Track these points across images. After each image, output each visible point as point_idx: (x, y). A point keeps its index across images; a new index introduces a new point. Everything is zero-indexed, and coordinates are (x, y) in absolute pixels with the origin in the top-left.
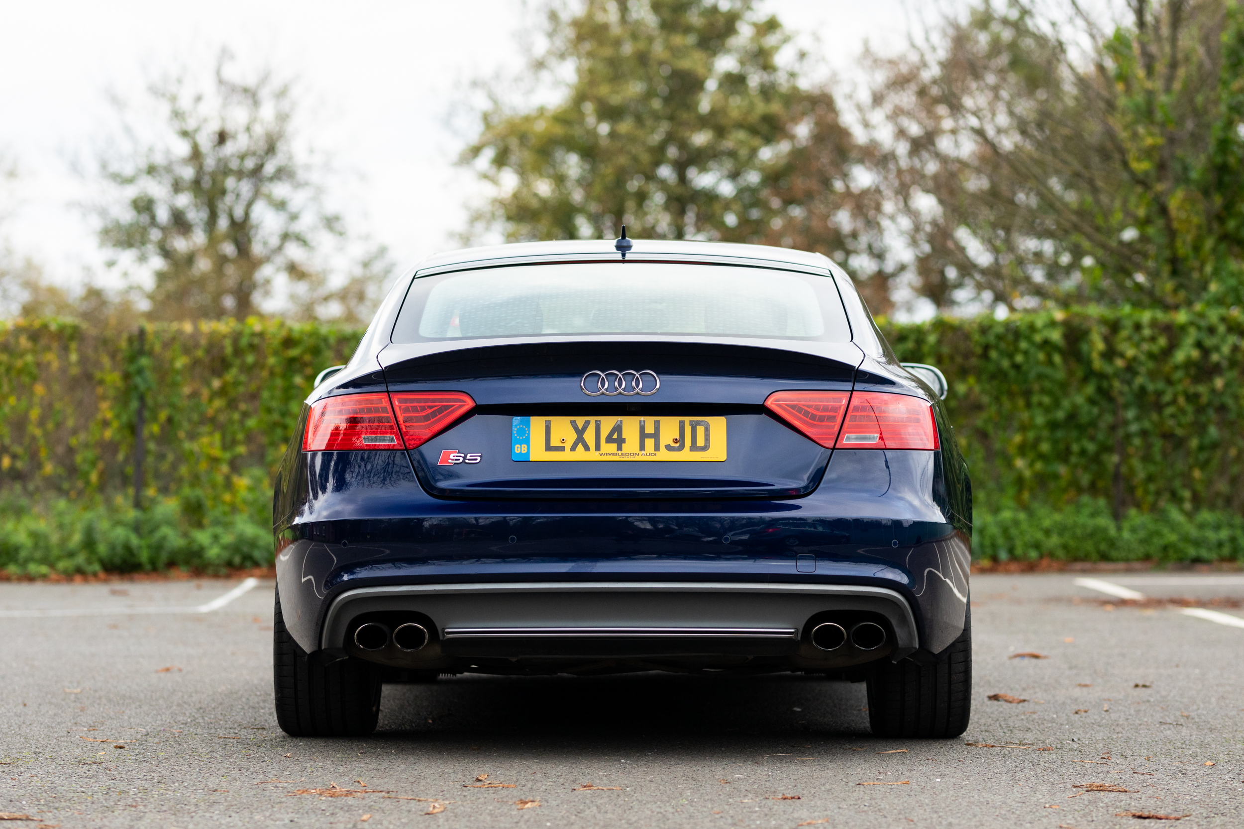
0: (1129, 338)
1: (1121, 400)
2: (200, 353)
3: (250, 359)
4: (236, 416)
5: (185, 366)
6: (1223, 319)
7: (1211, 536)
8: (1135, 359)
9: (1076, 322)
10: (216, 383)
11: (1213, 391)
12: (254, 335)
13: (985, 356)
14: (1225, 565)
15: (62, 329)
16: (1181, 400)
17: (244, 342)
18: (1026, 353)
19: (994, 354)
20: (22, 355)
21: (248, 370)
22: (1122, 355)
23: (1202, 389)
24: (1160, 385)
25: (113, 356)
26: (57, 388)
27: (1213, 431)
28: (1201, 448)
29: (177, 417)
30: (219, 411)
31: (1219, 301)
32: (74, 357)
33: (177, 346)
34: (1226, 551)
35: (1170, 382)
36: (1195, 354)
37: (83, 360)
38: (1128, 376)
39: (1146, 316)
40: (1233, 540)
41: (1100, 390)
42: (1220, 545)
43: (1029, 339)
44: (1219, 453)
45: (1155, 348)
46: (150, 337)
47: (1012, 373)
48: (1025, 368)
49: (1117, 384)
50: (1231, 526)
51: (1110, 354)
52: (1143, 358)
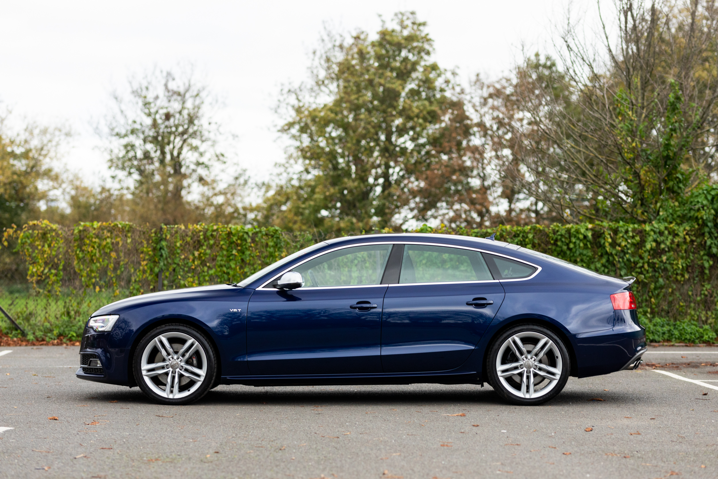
0: (623, 237)
1: (619, 266)
2: (189, 239)
3: (212, 242)
4: (206, 269)
5: (181, 245)
6: (666, 228)
7: (659, 328)
8: (626, 246)
9: (597, 229)
10: (196, 253)
11: (662, 261)
12: (214, 231)
13: (555, 244)
14: (665, 344)
15: (124, 227)
16: (646, 266)
17: (209, 233)
18: (575, 243)
19: (559, 243)
20: (105, 239)
21: (211, 247)
22: (619, 245)
23: (655, 261)
24: (637, 259)
25: (148, 241)
26: (122, 254)
27: (661, 280)
28: (655, 288)
29: (177, 269)
30: (198, 266)
31: (665, 220)
32: (129, 241)
33: (178, 235)
34: (666, 337)
35: (641, 258)
36: (654, 244)
37: (134, 241)
38: (622, 255)
39: (631, 227)
40: (669, 331)
41: (608, 261)
42: (664, 333)
43: (575, 237)
44: (663, 290)
45: (634, 241)
46: (165, 231)
47: (568, 252)
48: (574, 250)
49: (617, 258)
50: (668, 325)
51: (614, 244)
52: (629, 246)
